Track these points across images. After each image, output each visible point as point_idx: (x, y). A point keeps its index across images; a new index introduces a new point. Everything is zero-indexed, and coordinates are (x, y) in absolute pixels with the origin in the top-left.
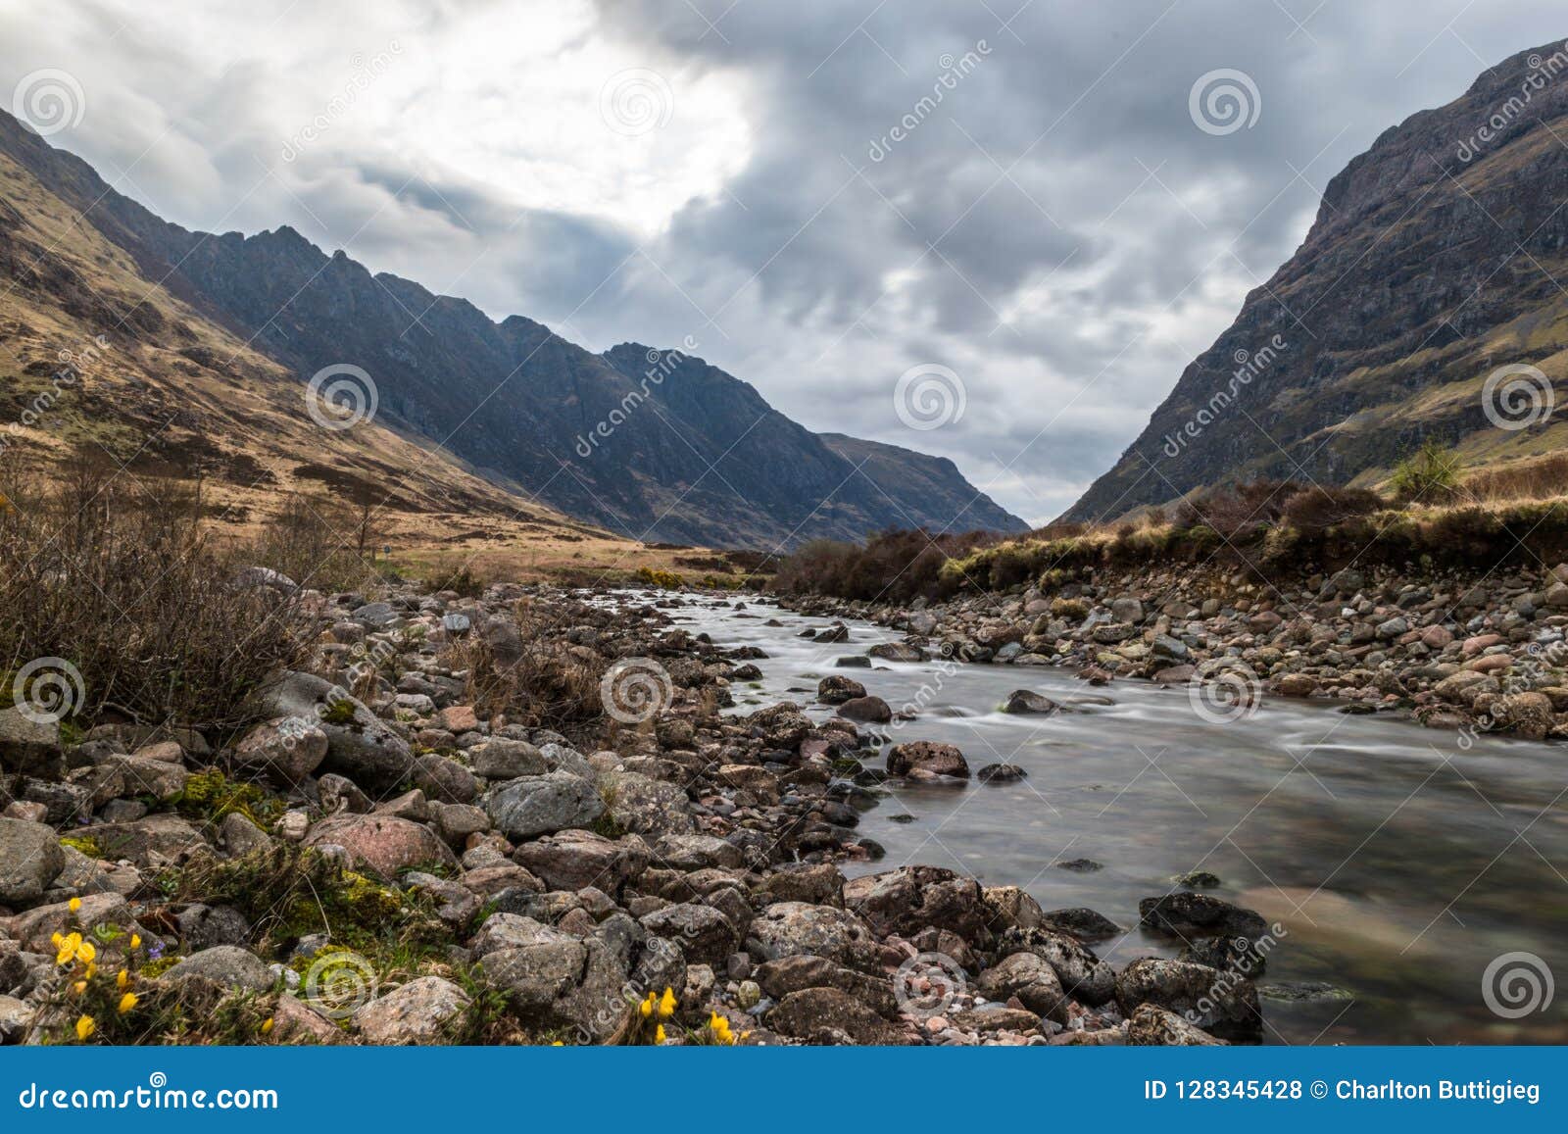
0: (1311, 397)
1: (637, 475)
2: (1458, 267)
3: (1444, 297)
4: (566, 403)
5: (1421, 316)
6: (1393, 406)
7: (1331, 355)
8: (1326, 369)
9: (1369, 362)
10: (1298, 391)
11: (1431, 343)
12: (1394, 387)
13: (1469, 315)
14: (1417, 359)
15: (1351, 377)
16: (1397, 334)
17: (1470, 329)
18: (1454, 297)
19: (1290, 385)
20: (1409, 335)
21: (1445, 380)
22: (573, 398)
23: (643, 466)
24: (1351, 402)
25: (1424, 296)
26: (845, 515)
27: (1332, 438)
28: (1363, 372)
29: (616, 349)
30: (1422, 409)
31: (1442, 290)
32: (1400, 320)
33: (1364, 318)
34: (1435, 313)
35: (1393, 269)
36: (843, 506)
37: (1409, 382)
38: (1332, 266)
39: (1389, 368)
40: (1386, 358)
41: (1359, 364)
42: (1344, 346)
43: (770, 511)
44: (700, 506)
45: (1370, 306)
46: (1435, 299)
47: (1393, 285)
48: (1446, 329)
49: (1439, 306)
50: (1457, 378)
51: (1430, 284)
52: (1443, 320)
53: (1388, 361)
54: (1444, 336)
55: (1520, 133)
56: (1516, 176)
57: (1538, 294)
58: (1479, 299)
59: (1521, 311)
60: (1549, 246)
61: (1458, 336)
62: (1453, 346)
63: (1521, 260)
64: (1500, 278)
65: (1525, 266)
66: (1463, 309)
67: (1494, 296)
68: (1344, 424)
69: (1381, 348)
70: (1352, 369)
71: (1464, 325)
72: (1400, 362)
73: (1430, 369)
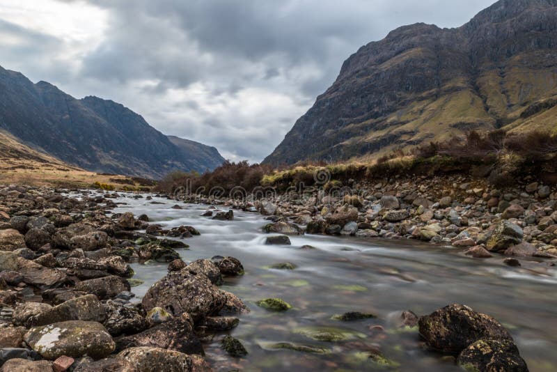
0: (336, 133)
1: (94, 148)
2: (381, 93)
3: (377, 103)
4: (64, 118)
5: (370, 108)
6: (361, 137)
7: (343, 119)
8: (341, 123)
9: (354, 122)
10: (332, 130)
11: (372, 117)
12: (361, 131)
13: (384, 109)
14: (369, 122)
15: (349, 127)
16: (363, 114)
18: (380, 103)
19: (330, 128)
20: (366, 114)
21: (376, 129)
22: (68, 116)
23: (97, 144)
24: (348, 135)
25: (371, 102)
26: (176, 166)
27: (342, 146)
28: (352, 125)
29: (86, 98)
30: (370, 138)
31: (377, 100)
32: (364, 109)
33: (353, 108)
34: (374, 108)
35: (363, 92)
36: (175, 163)
37: (366, 129)
38: (344, 89)
39: (359, 125)
40: (360, 121)
41: (351, 123)
42: (347, 116)
43: (147, 163)
44: (119, 161)
45: (355, 104)
46: (374, 103)
47: (362, 98)
48: (377, 113)
49: (375, 105)
50: (380, 129)
51: (373, 98)
52: (376, 110)
54: (376, 115)
55: (400, 52)
56: (398, 66)
57: (403, 104)
58: (388, 103)
59: (398, 109)
60: (407, 89)
61: (381, 115)
62: (379, 119)
63: (399, 93)
64: (393, 98)
65: (400, 95)
66: (382, 107)
67: (391, 104)
68: (346, 142)
69: (358, 118)
70: (349, 124)
71: (382, 112)
72: (363, 123)
73: (372, 126)
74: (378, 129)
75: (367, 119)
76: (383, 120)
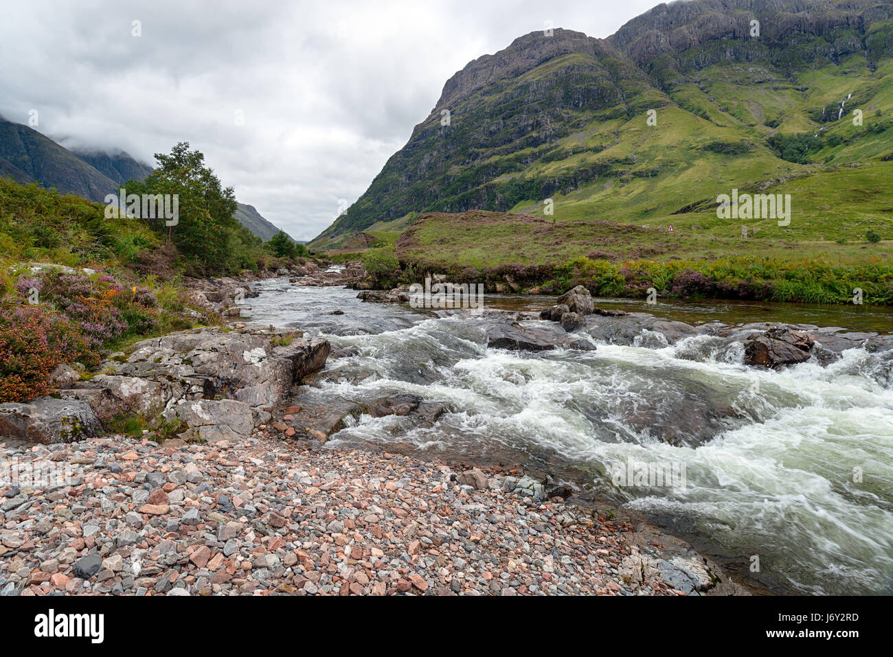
0: (470, 169)
2: (537, 111)
3: (532, 125)
5: (521, 133)
6: (519, 173)
7: (476, 150)
8: (476, 156)
9: (498, 153)
10: (461, 166)
11: (529, 145)
12: (518, 164)
13: (547, 133)
14: (526, 152)
15: (492, 159)
16: (511, 141)
17: (548, 140)
18: (537, 125)
19: (457, 163)
20: (518, 141)
21: (548, 160)
24: (497, 170)
25: (523, 124)
27: (494, 186)
28: (498, 157)
31: (531, 122)
32: (511, 134)
33: (491, 133)
34: (528, 132)
35: (508, 110)
37: (525, 161)
39: (511, 156)
40: (508, 151)
41: (494, 154)
42: (482, 146)
45: (493, 128)
46: (528, 125)
47: (504, 119)
48: (536, 139)
49: (530, 129)
50: (555, 159)
51: (526, 120)
52: (534, 134)
53: (509, 153)
54: (535, 142)
55: (547, 60)
56: (556, 74)
57: (577, 126)
58: (550, 126)
59: (571, 133)
60: (576, 106)
61: (544, 142)
62: (543, 146)
63: (565, 111)
64: (558, 118)
65: (568, 113)
66: (543, 130)
67: (557, 125)
68: (496, 180)
69: (504, 147)
70: (491, 156)
71: (546, 137)
72: (516, 153)
73: (535, 157)
74: (552, 160)
75: (522, 148)
76: (551, 149)
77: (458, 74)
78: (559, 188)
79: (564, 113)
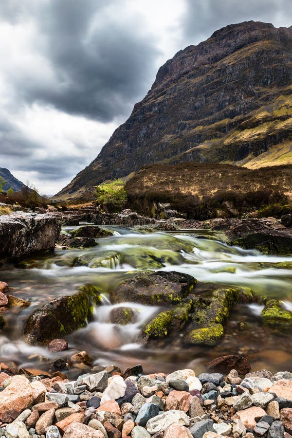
0: (179, 137)
2: (233, 89)
3: (229, 100)
5: (220, 107)
7: (184, 122)
8: (184, 127)
9: (202, 124)
10: (172, 135)
11: (226, 117)
12: (218, 132)
13: (242, 106)
14: (226, 121)
15: (197, 129)
16: (212, 114)
18: (233, 100)
19: (168, 133)
20: (217, 114)
21: (242, 128)
24: (200, 138)
25: (221, 100)
27: (199, 150)
28: (201, 128)
31: (228, 98)
32: (212, 108)
33: (196, 108)
34: (226, 106)
37: (224, 131)
38: (175, 91)
39: (213, 126)
41: (197, 125)
42: (189, 118)
45: (197, 104)
46: (226, 101)
47: (206, 96)
48: (233, 112)
49: (227, 103)
50: (249, 127)
51: (222, 96)
52: (231, 108)
53: (210, 124)
54: (232, 114)
55: (240, 47)
56: (248, 58)
57: (267, 99)
58: (245, 101)
59: (262, 105)
60: (266, 83)
61: (239, 114)
62: (239, 117)
63: (256, 88)
64: (251, 94)
65: (258, 90)
66: (238, 104)
67: (249, 100)
68: (201, 146)
69: (206, 119)
70: (196, 127)
71: (241, 109)
72: (216, 123)
73: (231, 126)
74: (246, 128)
75: (220, 119)
76: (245, 119)
77: (169, 62)
78: (252, 150)
79: (255, 89)
